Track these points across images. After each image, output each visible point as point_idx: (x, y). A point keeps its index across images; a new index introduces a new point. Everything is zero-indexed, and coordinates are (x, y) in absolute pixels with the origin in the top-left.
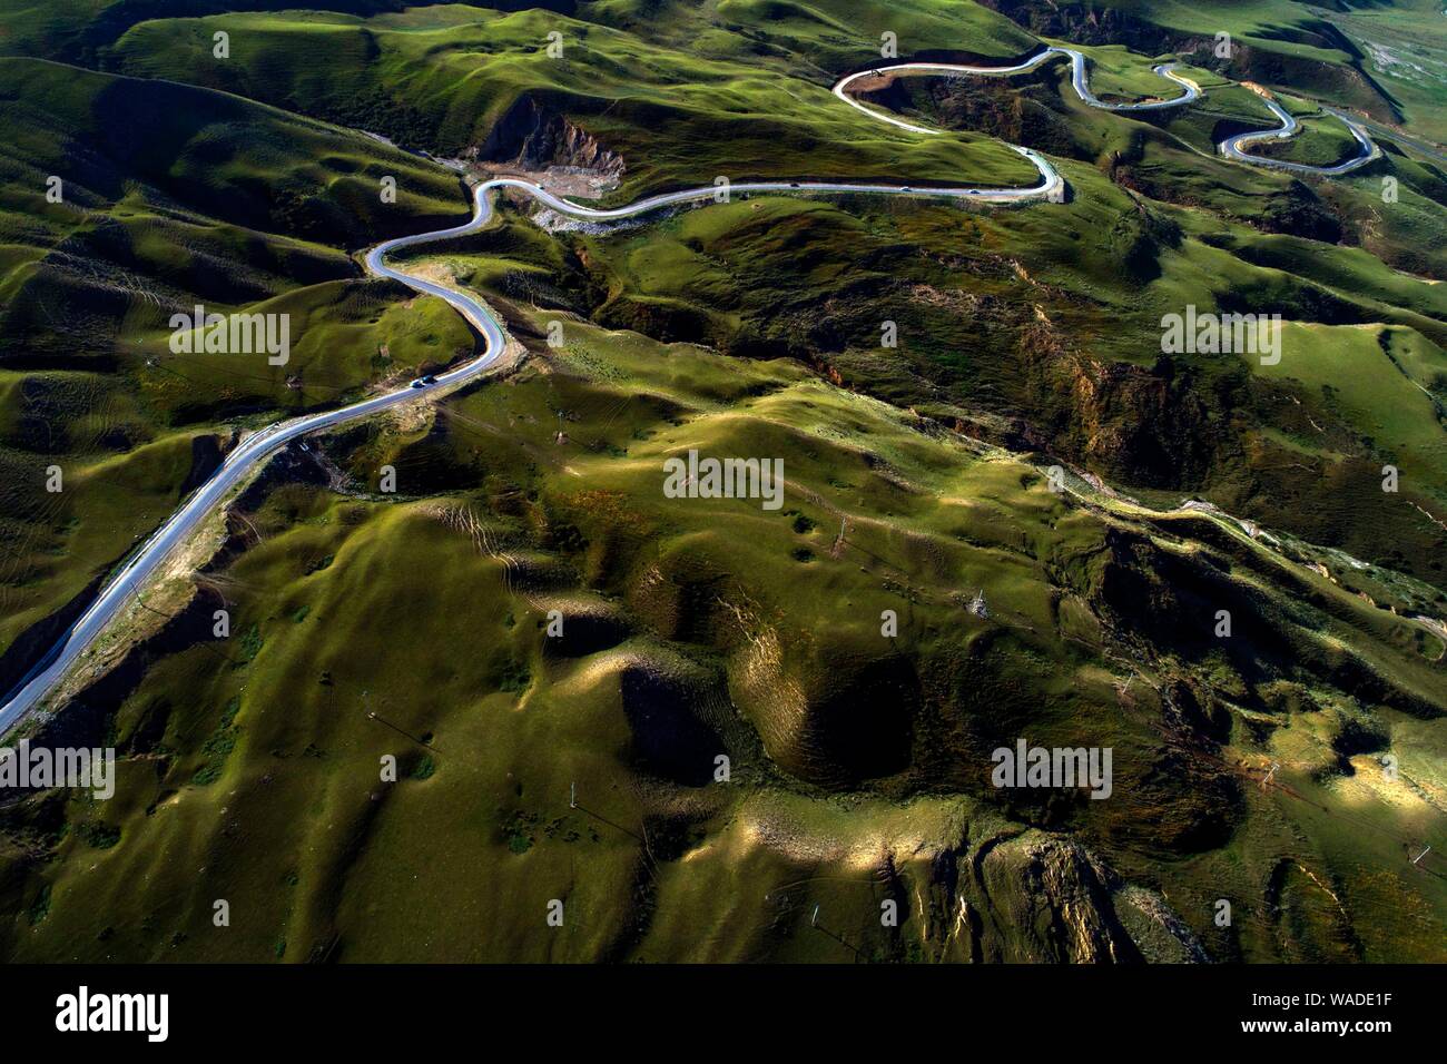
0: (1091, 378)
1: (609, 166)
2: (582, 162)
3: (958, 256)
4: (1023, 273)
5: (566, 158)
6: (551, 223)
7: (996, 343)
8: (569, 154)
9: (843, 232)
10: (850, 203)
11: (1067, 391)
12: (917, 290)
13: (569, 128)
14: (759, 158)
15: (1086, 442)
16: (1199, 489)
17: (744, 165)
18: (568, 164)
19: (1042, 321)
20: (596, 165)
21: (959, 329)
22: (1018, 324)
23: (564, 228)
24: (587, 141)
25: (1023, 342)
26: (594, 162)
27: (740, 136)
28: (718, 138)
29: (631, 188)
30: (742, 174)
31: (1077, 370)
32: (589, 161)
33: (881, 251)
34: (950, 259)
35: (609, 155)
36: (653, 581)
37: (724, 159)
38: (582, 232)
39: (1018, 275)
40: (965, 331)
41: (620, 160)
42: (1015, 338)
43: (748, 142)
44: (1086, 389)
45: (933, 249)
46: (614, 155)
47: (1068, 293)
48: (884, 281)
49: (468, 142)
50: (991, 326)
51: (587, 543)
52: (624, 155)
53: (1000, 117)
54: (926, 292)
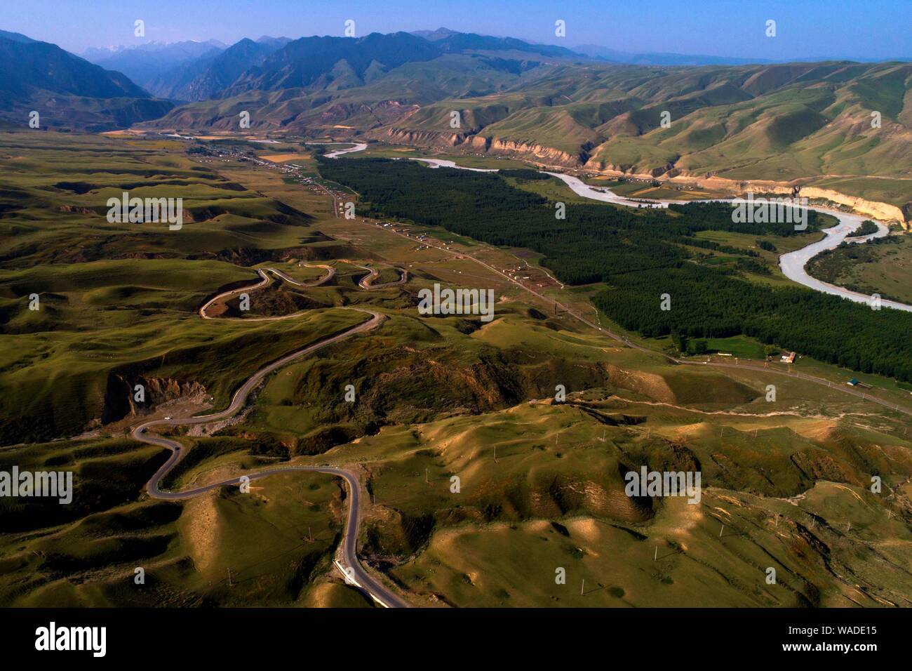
0: (470, 376)
1: (192, 391)
2: (173, 396)
3: (384, 355)
4: (412, 350)
5: (161, 398)
6: (204, 431)
7: (429, 381)
8: (161, 396)
9: (334, 367)
10: (321, 354)
11: (466, 386)
12: (382, 376)
13: (151, 382)
14: (260, 354)
15: (488, 401)
16: (526, 397)
17: (257, 360)
18: (165, 400)
19: (435, 365)
20: (184, 393)
21: (413, 383)
22: (428, 370)
23: (216, 428)
24: (168, 383)
25: (436, 376)
26: (181, 392)
27: (242, 347)
28: (231, 353)
29: (221, 394)
30: (261, 364)
31: (463, 376)
32: (177, 393)
33: (355, 368)
34: (382, 358)
35: (188, 385)
36: (538, 500)
37: (244, 362)
38: (230, 426)
39: (410, 351)
40: (415, 383)
41: (197, 384)
42: (433, 376)
43: (248, 349)
44: (472, 381)
45: (373, 357)
46: (191, 383)
47: (433, 349)
48: (367, 380)
49: (86, 419)
50: (421, 375)
51: (500, 507)
52: (197, 380)
53: (283, 303)
54: (385, 376)
